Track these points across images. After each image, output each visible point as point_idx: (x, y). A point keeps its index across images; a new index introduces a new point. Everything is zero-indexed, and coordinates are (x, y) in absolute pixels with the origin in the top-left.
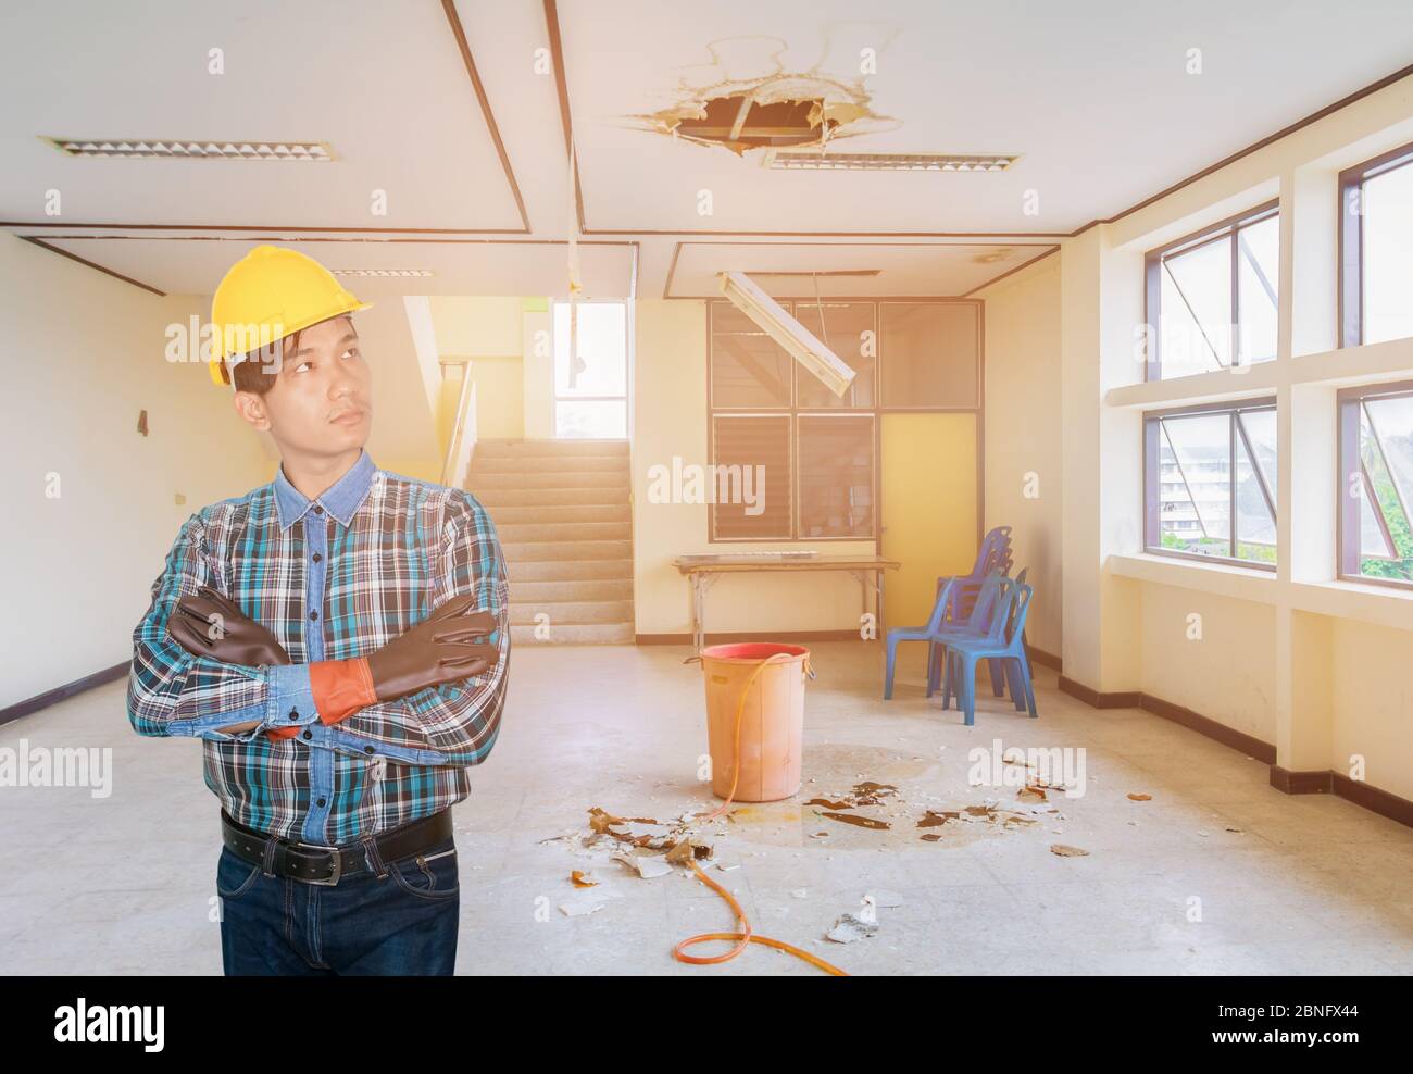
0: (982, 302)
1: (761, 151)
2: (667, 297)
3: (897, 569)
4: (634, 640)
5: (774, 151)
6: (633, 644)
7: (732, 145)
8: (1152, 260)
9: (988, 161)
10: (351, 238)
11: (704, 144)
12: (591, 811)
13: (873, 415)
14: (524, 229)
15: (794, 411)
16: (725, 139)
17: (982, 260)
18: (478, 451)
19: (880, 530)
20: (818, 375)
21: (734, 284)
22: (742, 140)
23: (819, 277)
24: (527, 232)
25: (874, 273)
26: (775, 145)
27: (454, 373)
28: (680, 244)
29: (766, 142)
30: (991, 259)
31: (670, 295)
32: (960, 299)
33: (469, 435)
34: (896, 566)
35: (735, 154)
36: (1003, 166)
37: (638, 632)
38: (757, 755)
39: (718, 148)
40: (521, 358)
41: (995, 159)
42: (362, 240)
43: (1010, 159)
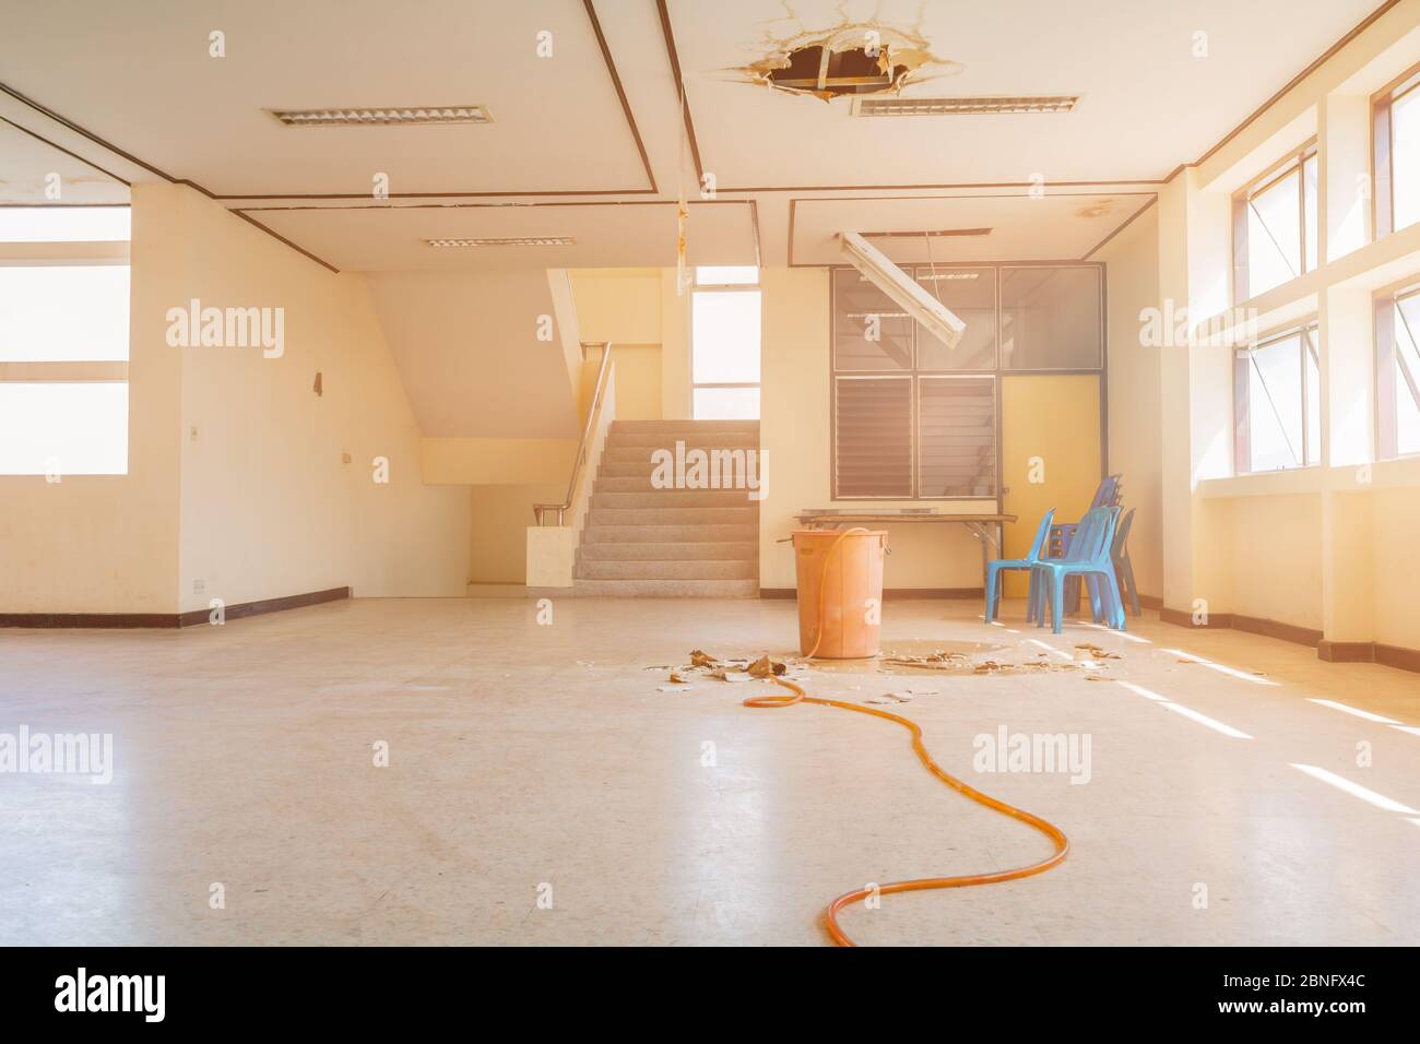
0: (1104, 265)
1: (846, 99)
2: (791, 266)
3: (1014, 522)
4: (758, 595)
5: (859, 98)
6: (757, 598)
7: (820, 93)
8: (1240, 202)
9: (1055, 102)
10: (501, 203)
11: (795, 93)
12: (693, 653)
13: (993, 376)
14: (651, 189)
15: (915, 373)
16: (814, 88)
17: (1087, 213)
18: (615, 427)
19: (1003, 491)
20: (931, 329)
21: (850, 244)
22: (828, 89)
23: (932, 239)
24: (655, 191)
25: (986, 231)
26: (860, 93)
27: (593, 355)
28: (793, 203)
29: (852, 90)
30: (1096, 212)
31: (794, 263)
32: (1081, 262)
33: (608, 412)
34: (1014, 519)
35: (822, 101)
36: (1070, 107)
37: (762, 586)
38: (838, 616)
39: (807, 98)
40: (659, 346)
41: (1059, 100)
42: (511, 205)
43: (1074, 99)
